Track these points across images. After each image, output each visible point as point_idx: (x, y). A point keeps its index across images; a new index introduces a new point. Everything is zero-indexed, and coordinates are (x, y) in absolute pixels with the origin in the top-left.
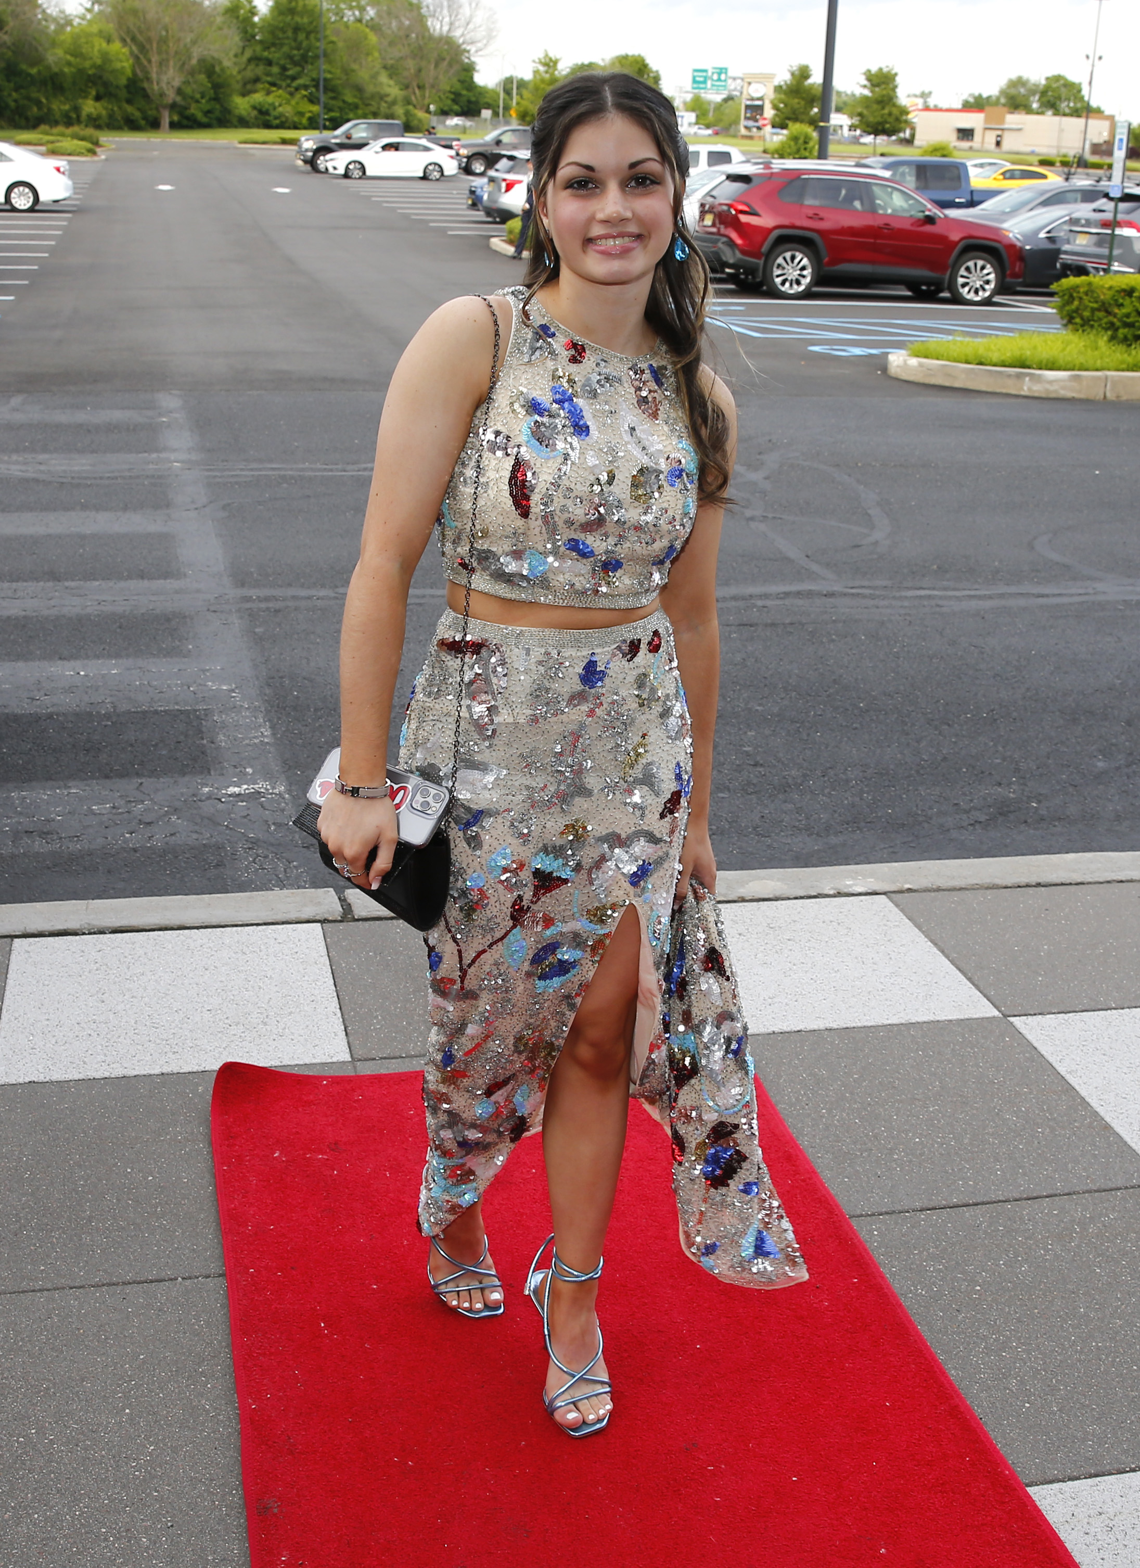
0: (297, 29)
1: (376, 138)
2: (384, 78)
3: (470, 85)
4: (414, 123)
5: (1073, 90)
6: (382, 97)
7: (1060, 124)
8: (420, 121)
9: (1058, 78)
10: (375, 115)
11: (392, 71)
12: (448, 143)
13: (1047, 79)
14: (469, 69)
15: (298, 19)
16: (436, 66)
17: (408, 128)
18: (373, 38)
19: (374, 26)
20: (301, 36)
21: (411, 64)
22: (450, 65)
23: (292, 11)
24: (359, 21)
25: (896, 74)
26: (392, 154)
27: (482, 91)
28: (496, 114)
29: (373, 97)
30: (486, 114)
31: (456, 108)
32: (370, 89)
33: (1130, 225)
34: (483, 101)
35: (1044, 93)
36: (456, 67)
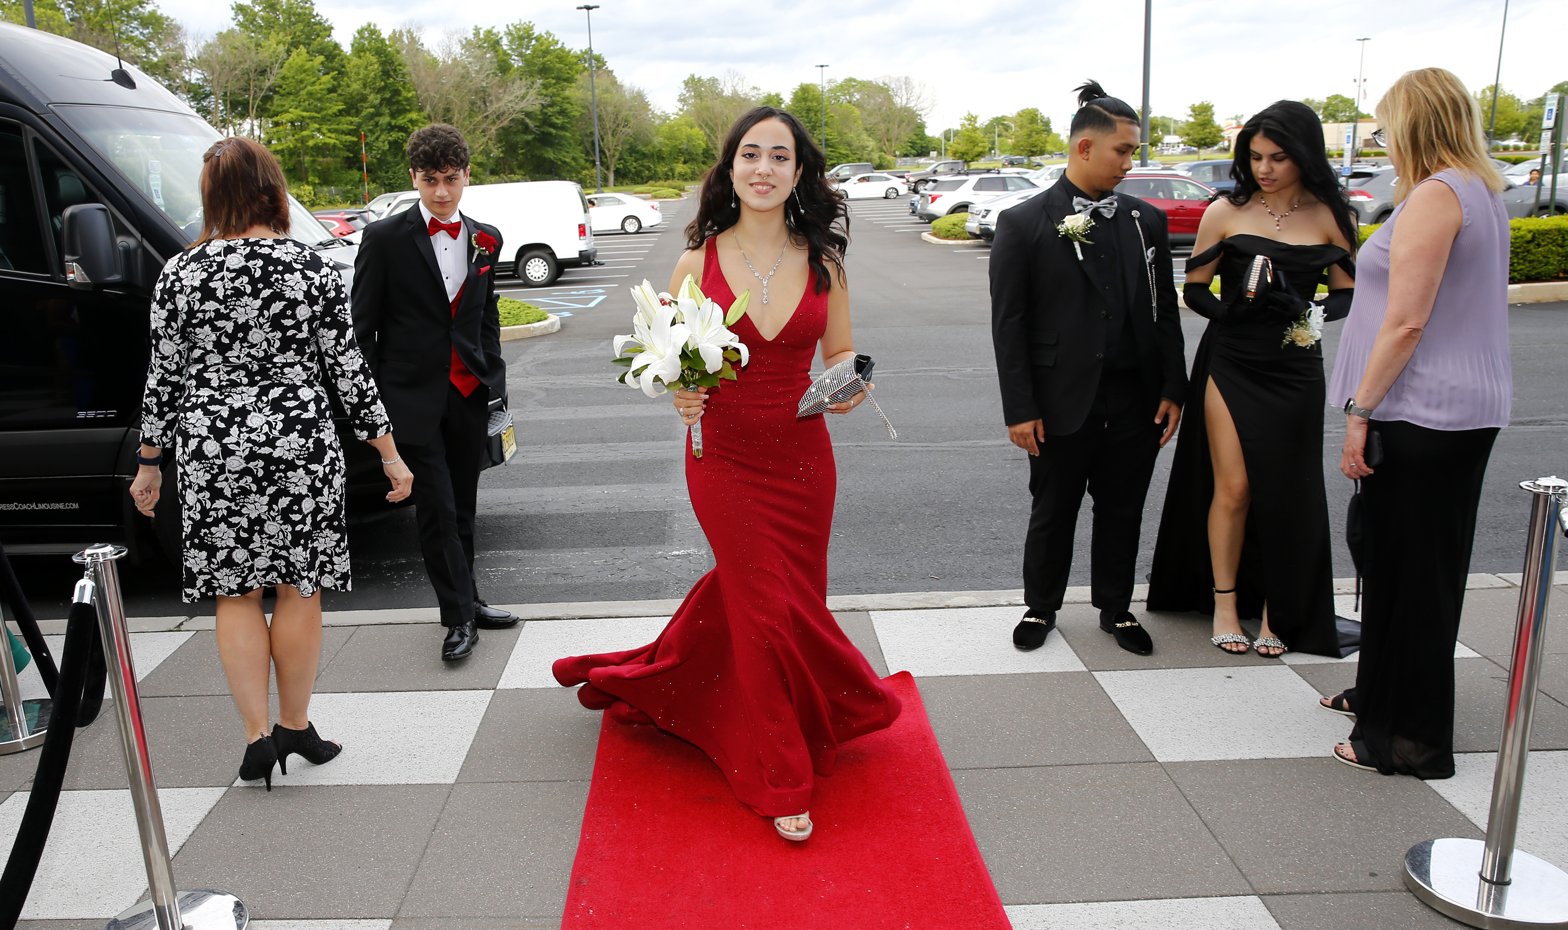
0: (808, 110)
1: (855, 175)
2: (864, 136)
3: (923, 137)
4: (885, 163)
5: (1349, 104)
6: (864, 148)
7: (1338, 129)
8: (889, 161)
9: (1336, 97)
10: (859, 160)
11: (870, 132)
12: (902, 175)
13: (1328, 98)
14: (921, 127)
15: (809, 104)
16: (899, 127)
17: (879, 167)
18: (857, 112)
19: (858, 105)
20: (812, 114)
21: (882, 126)
22: (908, 125)
23: (805, 100)
24: (850, 102)
25: (1213, 106)
26: (865, 184)
27: (931, 140)
28: (940, 154)
29: (857, 149)
30: (933, 154)
31: (914, 152)
32: (856, 144)
33: (1362, 193)
34: (931, 146)
35: (1326, 109)
36: (912, 126)
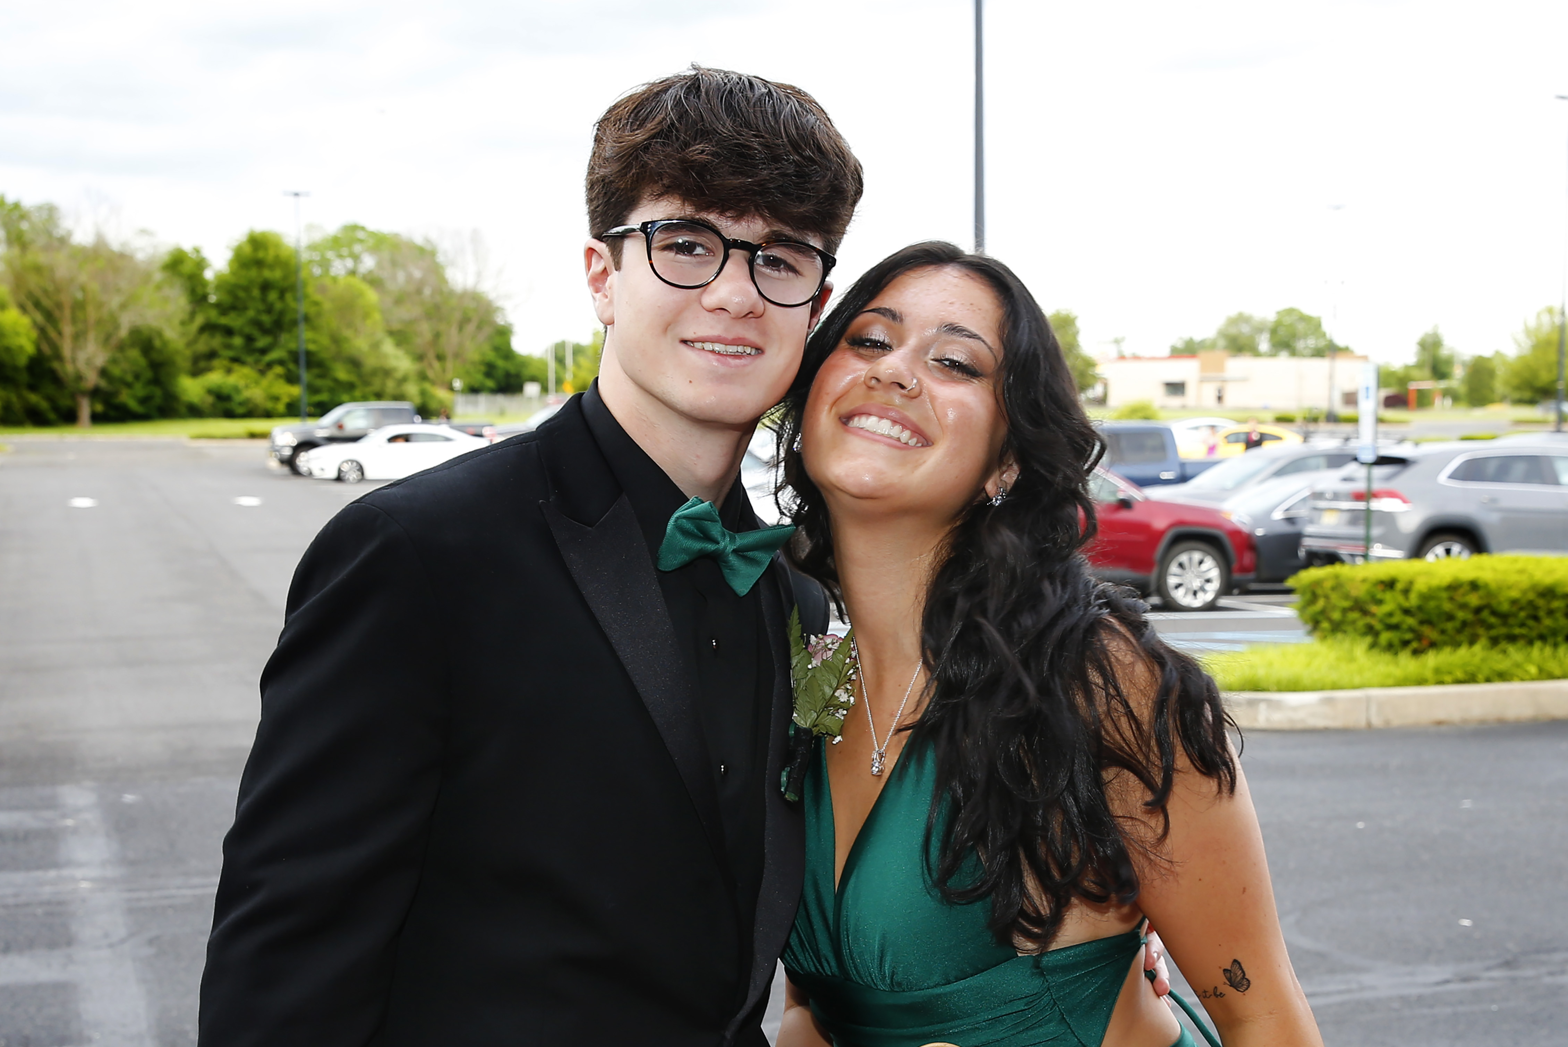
0: (266, 287)
1: (378, 426)
2: (389, 347)
3: (508, 354)
4: (433, 405)
5: (1314, 326)
6: (387, 373)
7: (1300, 371)
8: (441, 402)
9: (1290, 311)
10: (379, 396)
11: (400, 337)
12: (477, 431)
13: (1278, 313)
14: (504, 333)
15: (267, 274)
16: (461, 328)
17: (425, 412)
18: (372, 296)
19: (374, 281)
20: (273, 296)
21: (425, 330)
22: (479, 327)
23: (259, 263)
24: (353, 273)
25: (1076, 318)
26: (400, 445)
27: (525, 362)
28: (545, 389)
29: (375, 372)
30: (531, 389)
31: (490, 383)
32: (370, 362)
33: (1392, 495)
34: (527, 372)
35: (1274, 331)
36: (487, 331)
